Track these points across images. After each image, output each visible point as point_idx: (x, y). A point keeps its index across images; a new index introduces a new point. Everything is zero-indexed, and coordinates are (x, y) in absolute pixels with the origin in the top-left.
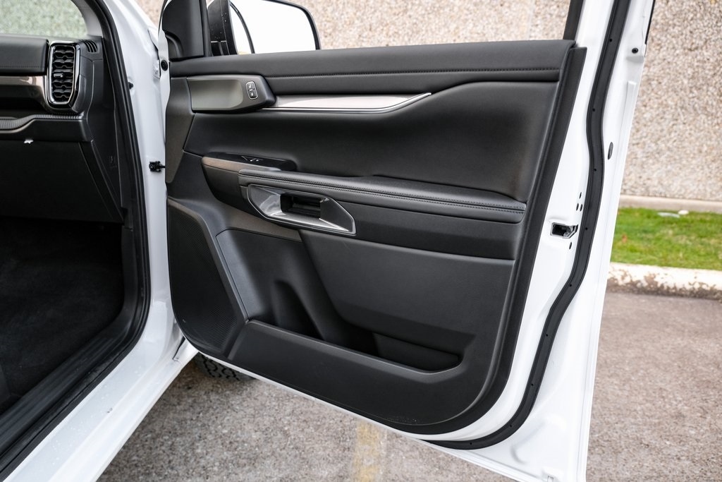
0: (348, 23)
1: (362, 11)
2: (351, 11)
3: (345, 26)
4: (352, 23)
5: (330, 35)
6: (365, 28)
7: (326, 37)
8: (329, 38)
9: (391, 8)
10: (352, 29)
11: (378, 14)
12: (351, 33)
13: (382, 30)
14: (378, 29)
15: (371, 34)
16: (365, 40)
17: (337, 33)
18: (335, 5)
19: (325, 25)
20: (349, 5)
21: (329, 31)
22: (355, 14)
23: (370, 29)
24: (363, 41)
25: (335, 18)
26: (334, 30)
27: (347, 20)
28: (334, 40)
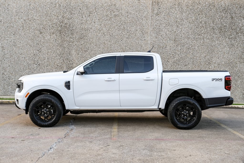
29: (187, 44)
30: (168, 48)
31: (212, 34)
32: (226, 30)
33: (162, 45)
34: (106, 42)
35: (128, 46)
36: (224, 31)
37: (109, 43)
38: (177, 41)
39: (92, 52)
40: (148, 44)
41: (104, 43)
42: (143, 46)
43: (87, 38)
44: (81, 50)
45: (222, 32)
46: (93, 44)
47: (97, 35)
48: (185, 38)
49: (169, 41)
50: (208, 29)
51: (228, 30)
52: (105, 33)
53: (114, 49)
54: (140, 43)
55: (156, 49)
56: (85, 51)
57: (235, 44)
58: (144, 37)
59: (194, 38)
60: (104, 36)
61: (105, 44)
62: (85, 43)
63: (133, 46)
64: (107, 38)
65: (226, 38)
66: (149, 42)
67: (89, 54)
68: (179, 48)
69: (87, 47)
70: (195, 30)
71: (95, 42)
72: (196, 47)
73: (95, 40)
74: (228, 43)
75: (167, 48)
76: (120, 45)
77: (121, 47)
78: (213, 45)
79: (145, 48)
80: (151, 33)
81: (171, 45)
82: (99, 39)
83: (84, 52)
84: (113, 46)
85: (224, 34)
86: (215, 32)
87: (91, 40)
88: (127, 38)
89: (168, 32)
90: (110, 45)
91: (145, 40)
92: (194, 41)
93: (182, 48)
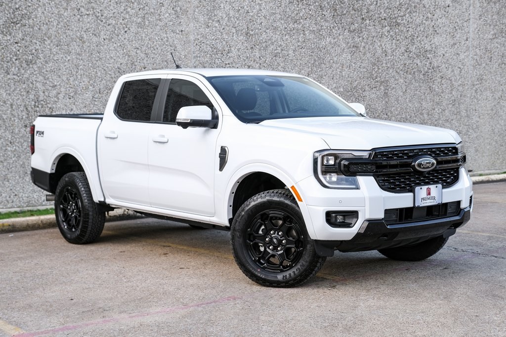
0: (85, 88)
1: (93, 80)
2: (86, 80)
3: (83, 90)
4: (87, 88)
5: (73, 97)
6: (96, 92)
7: (70, 98)
8: (72, 99)
9: (112, 78)
10: (87, 92)
11: (104, 82)
12: (87, 95)
13: (107, 92)
14: (105, 92)
15: (100, 96)
16: (96, 100)
17: (78, 95)
18: (75, 76)
19: (69, 90)
20: (85, 76)
21: (72, 94)
22: (89, 82)
23: (100, 93)
24: (95, 101)
25: (76, 85)
26: (76, 93)
27: (84, 86)
28: (76, 101)
29: (272, 43)
30: (234, 52)
31: (319, 19)
32: (345, 12)
33: (219, 46)
34: (87, 35)
35: (144, 49)
36: (340, 14)
37: (95, 39)
38: (252, 35)
39: (47, 65)
40: (189, 42)
41: (81, 38)
42: (179, 47)
43: (31, 21)
44: (16, 60)
45: (338, 15)
46: (49, 42)
47: (60, 16)
48: (267, 29)
49: (234, 34)
50: (312, 7)
51: (347, 11)
52: (82, 9)
53: (108, 57)
54: (170, 40)
55: (208, 55)
56: (29, 63)
57: (360, 43)
58: (180, 22)
59: (286, 28)
60: (79, 16)
61: (84, 42)
62: (28, 39)
63: (155, 48)
64: (88, 25)
65: (345, 29)
66: (192, 38)
67: (40, 73)
68: (258, 55)
69: (34, 51)
70: (288, 10)
71: (56, 36)
72: (291, 52)
73: (54, 29)
74: (348, 43)
75: (232, 55)
76: (122, 46)
77: (125, 51)
78: (321, 46)
79: (183, 53)
80: (196, 13)
81: (240, 46)
82: (67, 26)
83: (24, 65)
84: (105, 47)
85: (341, 20)
86: (325, 15)
87: (44, 28)
88: (140, 25)
89: (232, 13)
90: (97, 46)
91: (182, 31)
92: (287, 37)
93: (263, 53)
